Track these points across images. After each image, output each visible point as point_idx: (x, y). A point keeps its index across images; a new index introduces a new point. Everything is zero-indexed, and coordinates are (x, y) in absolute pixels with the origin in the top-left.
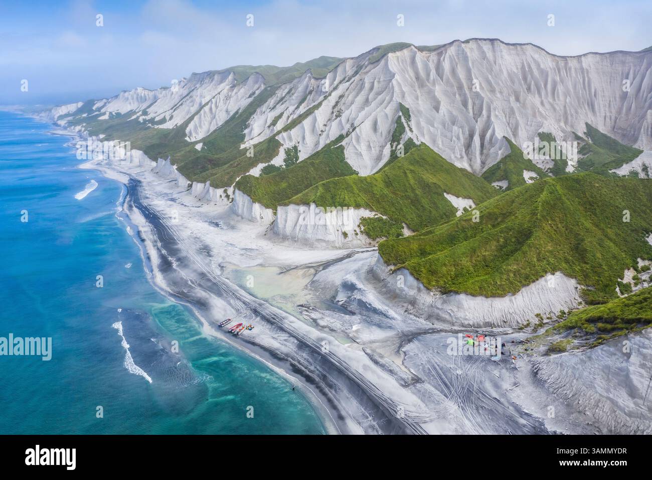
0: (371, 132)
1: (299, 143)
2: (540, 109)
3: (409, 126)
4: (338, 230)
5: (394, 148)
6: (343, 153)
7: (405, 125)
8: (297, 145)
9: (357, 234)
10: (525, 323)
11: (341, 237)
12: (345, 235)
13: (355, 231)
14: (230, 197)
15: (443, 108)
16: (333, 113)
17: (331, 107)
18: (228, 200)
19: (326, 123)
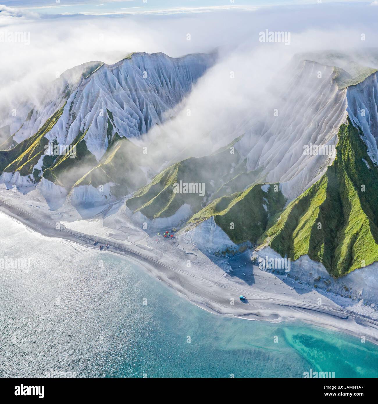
0: (95, 129)
1: (56, 137)
2: (169, 97)
3: (113, 123)
4: (103, 195)
5: (109, 139)
6: (85, 145)
7: (112, 123)
8: (56, 139)
9: (110, 196)
10: (178, 224)
11: (105, 199)
12: (106, 197)
13: (109, 194)
14: (33, 180)
15: (126, 106)
16: (70, 114)
17: (68, 111)
18: (33, 182)
19: (67, 122)
